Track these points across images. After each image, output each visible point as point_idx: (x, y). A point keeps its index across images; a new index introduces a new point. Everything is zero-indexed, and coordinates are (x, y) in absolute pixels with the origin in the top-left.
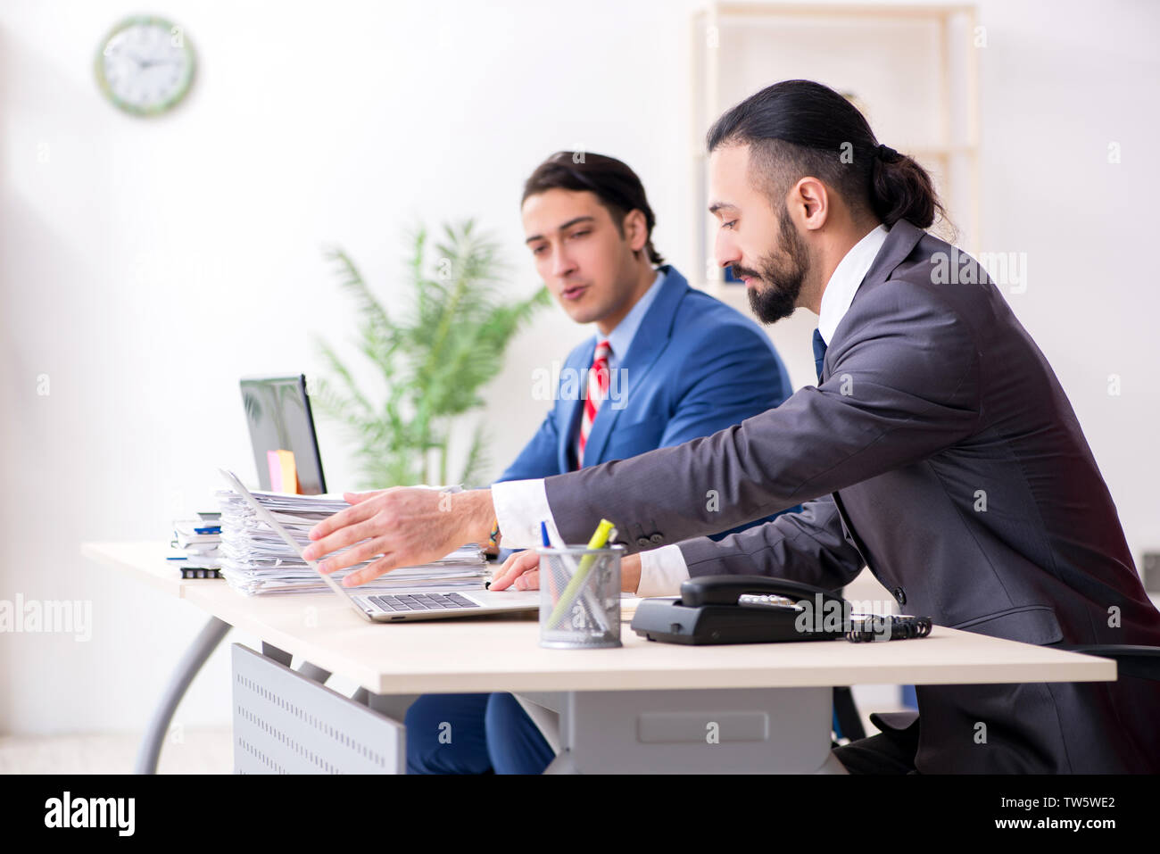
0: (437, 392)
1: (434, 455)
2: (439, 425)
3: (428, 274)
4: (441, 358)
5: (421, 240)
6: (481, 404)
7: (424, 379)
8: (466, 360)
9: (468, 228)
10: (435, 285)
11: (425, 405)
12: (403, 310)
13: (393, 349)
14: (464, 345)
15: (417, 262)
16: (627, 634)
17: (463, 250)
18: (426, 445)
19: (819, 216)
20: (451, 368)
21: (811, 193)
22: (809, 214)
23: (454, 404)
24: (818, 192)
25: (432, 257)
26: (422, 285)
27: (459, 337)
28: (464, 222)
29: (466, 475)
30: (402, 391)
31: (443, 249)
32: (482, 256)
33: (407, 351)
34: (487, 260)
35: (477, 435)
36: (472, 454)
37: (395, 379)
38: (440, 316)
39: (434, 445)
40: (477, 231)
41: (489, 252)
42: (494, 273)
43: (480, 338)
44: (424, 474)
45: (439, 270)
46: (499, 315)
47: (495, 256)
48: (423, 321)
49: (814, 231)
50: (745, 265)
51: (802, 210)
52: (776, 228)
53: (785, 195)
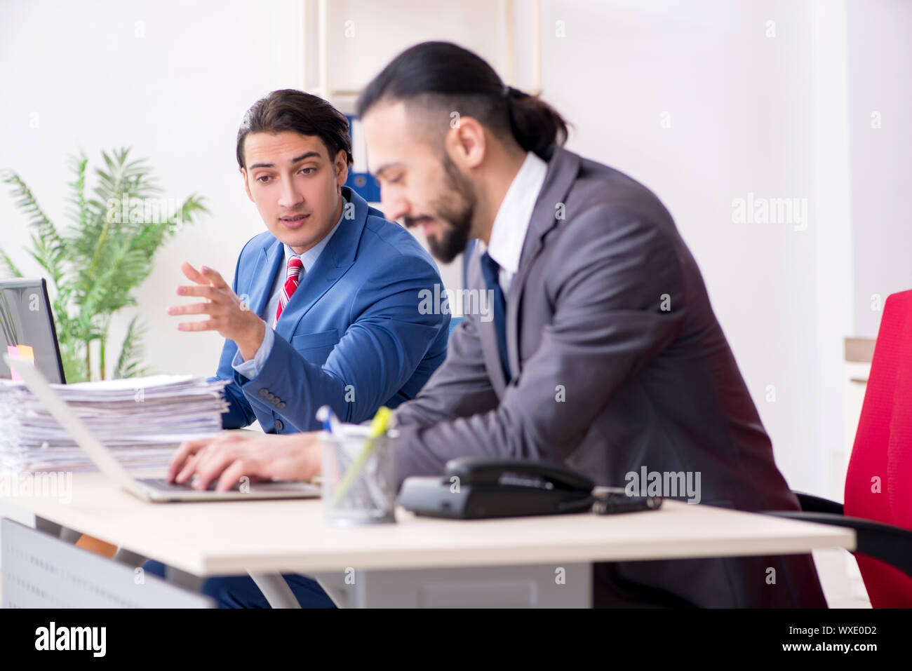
0: (98, 293)
1: (95, 344)
2: (98, 320)
3: (89, 194)
4: (101, 265)
5: (83, 167)
6: (134, 301)
7: (88, 282)
8: (121, 266)
9: (124, 155)
10: (95, 203)
11: (90, 303)
12: (68, 224)
13: (60, 256)
14: (120, 254)
15: (80, 185)
16: (401, 514)
17: (118, 176)
18: (89, 337)
19: (477, 154)
20: (109, 274)
21: (468, 134)
22: (467, 152)
23: (110, 304)
24: (476, 133)
25: (92, 180)
26: (81, 203)
27: (116, 247)
28: (119, 153)
29: (121, 361)
30: (69, 291)
31: (101, 173)
32: (133, 179)
33: (71, 259)
34: (137, 183)
35: (131, 328)
36: (127, 343)
37: (61, 282)
38: (99, 228)
39: (96, 336)
40: (129, 159)
41: (139, 176)
42: (142, 193)
43: (133, 248)
44: (88, 359)
45: (98, 191)
46: (147, 228)
47: (143, 179)
48: (85, 231)
49: (475, 168)
50: (416, 212)
51: (460, 150)
52: (441, 173)
53: (443, 138)
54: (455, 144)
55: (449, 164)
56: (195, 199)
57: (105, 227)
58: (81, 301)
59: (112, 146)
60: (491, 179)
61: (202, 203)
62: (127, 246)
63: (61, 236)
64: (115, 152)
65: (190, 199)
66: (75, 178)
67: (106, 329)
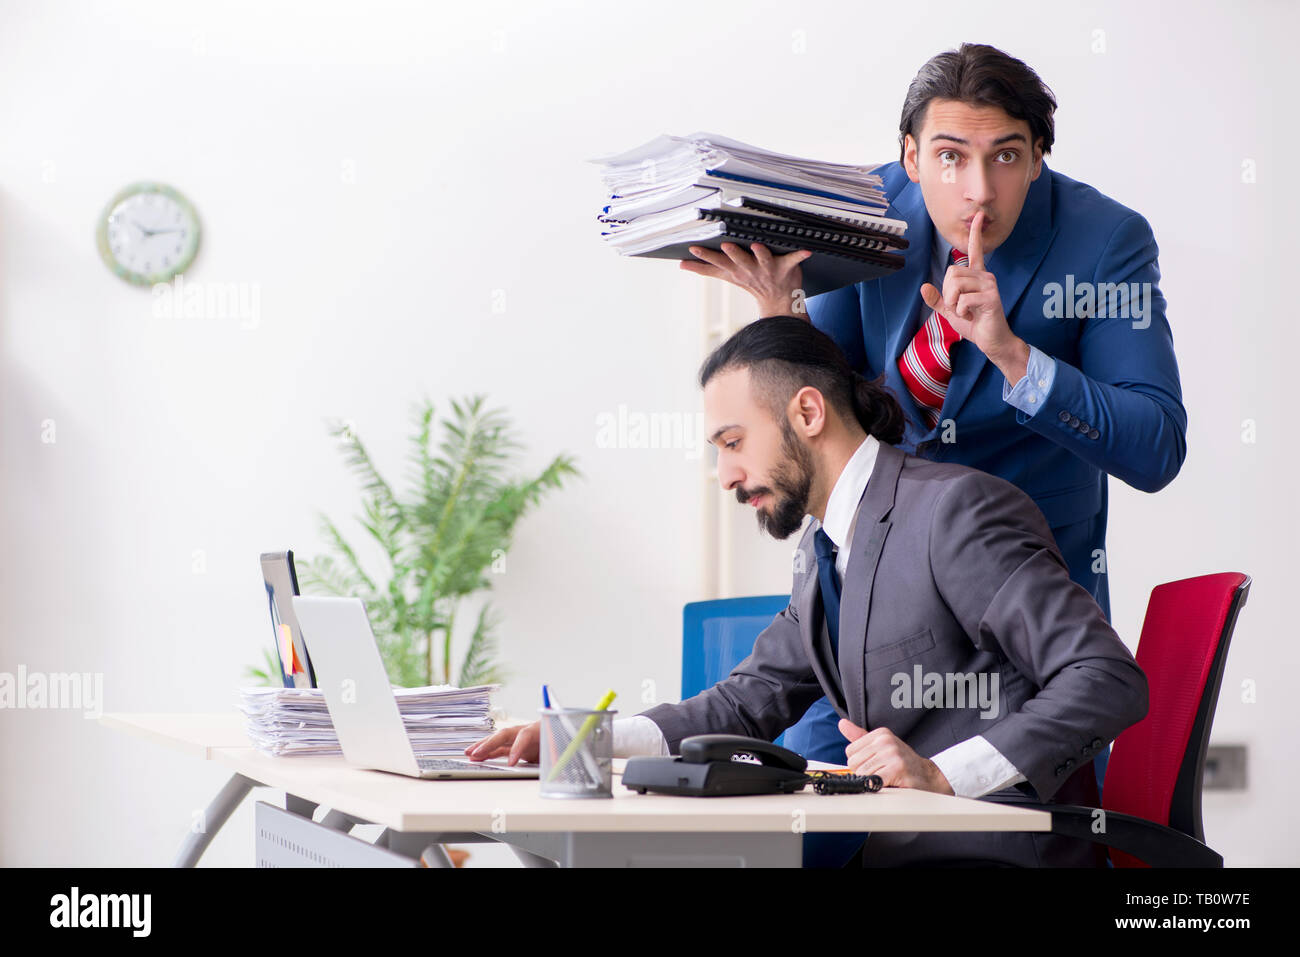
0: (441, 572)
1: (438, 636)
2: (443, 606)
3: (435, 452)
4: (446, 539)
5: (428, 417)
6: (487, 584)
7: (429, 558)
8: (471, 540)
9: (476, 405)
10: (441, 462)
11: (430, 585)
12: (409, 488)
13: (398, 527)
14: (470, 524)
15: (424, 439)
16: (618, 787)
17: (470, 428)
18: (430, 627)
19: (817, 423)
20: (457, 548)
21: (810, 403)
22: (807, 423)
23: (458, 586)
24: (815, 400)
25: (439, 434)
26: (426, 461)
27: (465, 516)
28: (472, 400)
29: (470, 657)
30: (406, 570)
31: (450, 426)
32: (490, 433)
33: (412, 530)
34: (495, 437)
35: (482, 616)
36: (477, 636)
37: (399, 558)
38: (446, 493)
39: (439, 626)
40: (484, 409)
41: (497, 429)
42: (501, 451)
43: (486, 518)
44: (428, 655)
45: (446, 447)
46: (506, 493)
47: (503, 433)
48: (429, 498)
49: (814, 438)
50: (750, 485)
51: (801, 419)
52: (780, 439)
53: (786, 405)
54: (796, 412)
55: (788, 431)
56: (564, 460)
57: (453, 492)
58: (421, 582)
59: (463, 394)
60: (830, 451)
61: (573, 464)
62: (478, 515)
63: (401, 502)
64: (466, 400)
65: (558, 460)
66: (417, 431)
67: (451, 617)
